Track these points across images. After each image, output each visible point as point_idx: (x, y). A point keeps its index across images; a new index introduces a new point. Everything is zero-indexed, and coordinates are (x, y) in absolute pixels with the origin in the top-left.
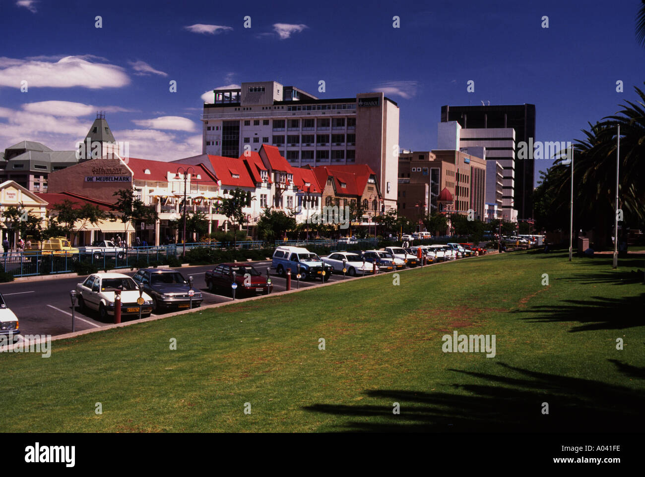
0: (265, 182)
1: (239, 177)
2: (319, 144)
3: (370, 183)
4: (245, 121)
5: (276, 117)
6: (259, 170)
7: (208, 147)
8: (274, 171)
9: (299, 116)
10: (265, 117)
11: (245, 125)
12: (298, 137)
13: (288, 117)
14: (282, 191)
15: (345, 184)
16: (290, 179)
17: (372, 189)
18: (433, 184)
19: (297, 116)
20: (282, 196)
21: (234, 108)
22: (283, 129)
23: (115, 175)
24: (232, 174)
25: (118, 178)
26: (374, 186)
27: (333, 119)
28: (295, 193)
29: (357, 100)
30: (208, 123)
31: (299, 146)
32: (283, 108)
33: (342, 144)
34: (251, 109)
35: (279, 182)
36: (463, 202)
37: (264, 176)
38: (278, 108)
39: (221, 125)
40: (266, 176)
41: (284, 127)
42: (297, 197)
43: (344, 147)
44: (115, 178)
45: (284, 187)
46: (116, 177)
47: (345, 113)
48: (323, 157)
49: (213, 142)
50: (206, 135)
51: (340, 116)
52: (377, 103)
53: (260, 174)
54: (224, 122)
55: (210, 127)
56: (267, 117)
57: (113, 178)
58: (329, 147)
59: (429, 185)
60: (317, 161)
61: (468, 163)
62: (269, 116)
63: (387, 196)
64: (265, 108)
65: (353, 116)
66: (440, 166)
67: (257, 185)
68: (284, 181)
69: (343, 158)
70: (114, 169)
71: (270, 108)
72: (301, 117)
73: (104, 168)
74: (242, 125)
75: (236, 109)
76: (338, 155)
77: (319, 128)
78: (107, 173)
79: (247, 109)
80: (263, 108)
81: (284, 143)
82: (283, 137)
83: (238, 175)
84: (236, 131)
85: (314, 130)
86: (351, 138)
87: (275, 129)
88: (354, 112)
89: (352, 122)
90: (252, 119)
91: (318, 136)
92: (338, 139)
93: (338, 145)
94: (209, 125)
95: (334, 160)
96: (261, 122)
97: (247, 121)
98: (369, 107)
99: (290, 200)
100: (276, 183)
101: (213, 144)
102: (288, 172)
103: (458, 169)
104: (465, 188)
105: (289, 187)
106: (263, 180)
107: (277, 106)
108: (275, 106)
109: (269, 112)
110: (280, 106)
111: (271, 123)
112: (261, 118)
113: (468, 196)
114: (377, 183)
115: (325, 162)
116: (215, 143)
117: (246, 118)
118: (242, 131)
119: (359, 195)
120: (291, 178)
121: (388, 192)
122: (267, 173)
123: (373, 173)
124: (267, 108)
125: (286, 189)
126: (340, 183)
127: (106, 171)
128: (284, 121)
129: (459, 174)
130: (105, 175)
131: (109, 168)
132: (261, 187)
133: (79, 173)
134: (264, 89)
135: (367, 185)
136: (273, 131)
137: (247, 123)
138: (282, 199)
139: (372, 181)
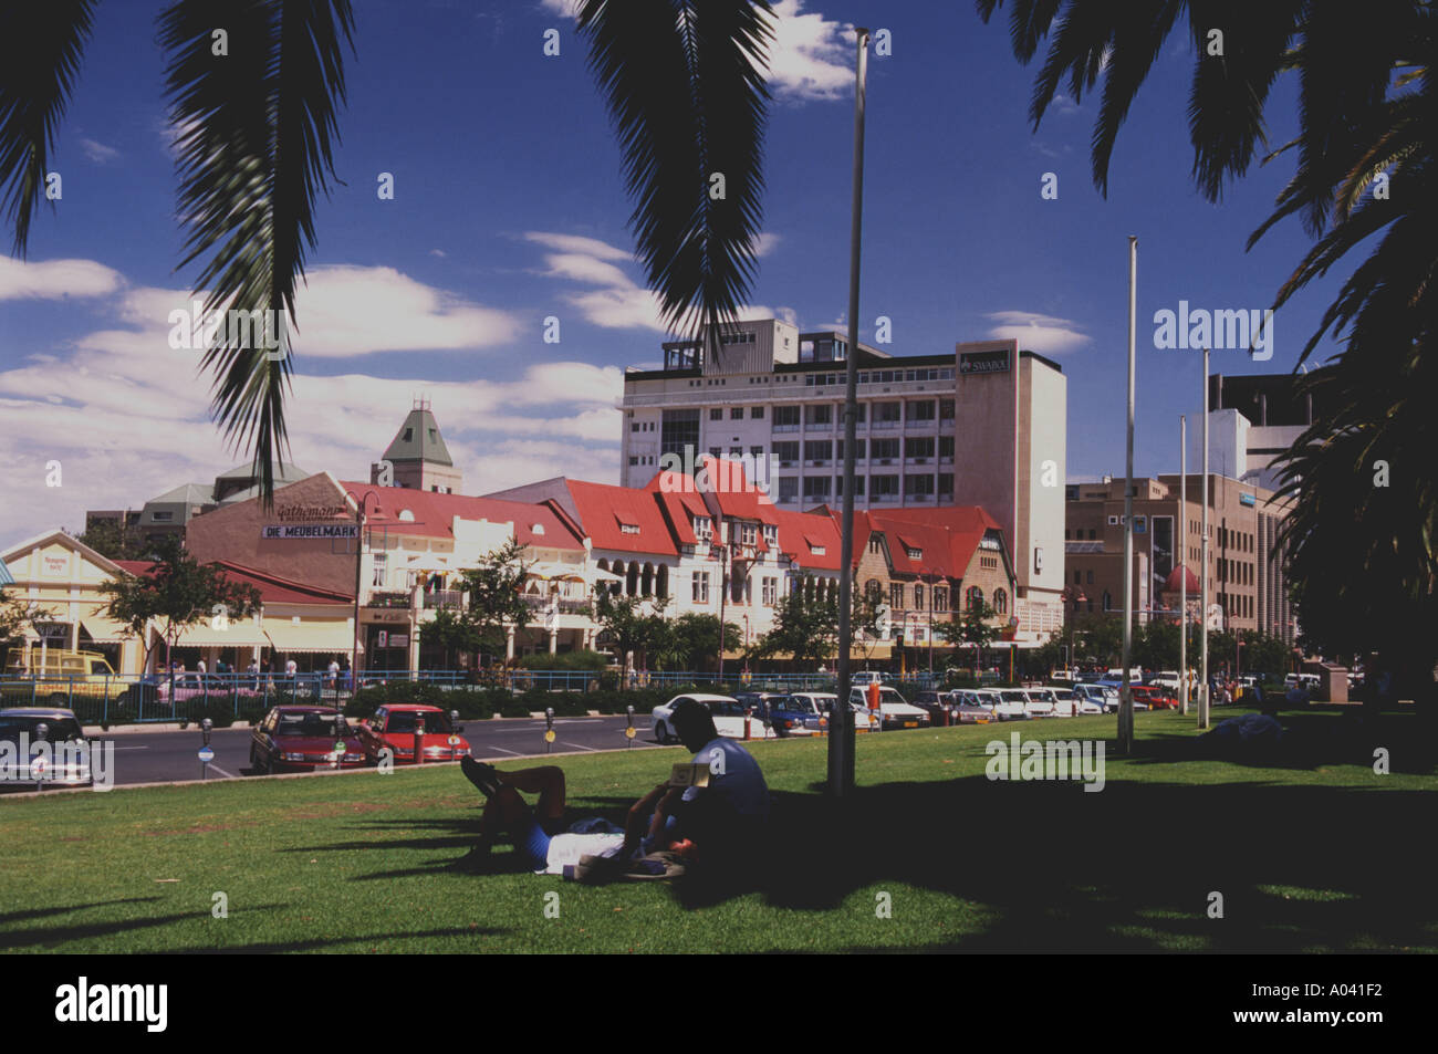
0: (704, 544)
1: (638, 531)
2: (877, 461)
3: (989, 550)
4: (712, 410)
5: (779, 400)
6: (690, 516)
7: (633, 468)
8: (727, 518)
9: (832, 397)
10: (755, 400)
11: (712, 418)
12: (829, 444)
13: (806, 399)
14: (749, 564)
15: (919, 550)
16: (770, 537)
17: (993, 563)
18: (1157, 555)
19: (827, 397)
20: (750, 577)
21: (688, 380)
22: (796, 427)
23: (326, 523)
24: (620, 524)
25: (332, 529)
26: (998, 557)
27: (907, 403)
28: (783, 571)
29: (958, 358)
30: (633, 415)
31: (831, 466)
32: (795, 378)
33: (930, 460)
34: (724, 382)
35: (741, 545)
36: (1239, 597)
37: (702, 529)
38: (785, 379)
39: (658, 420)
40: (709, 530)
41: (797, 422)
42: (788, 579)
43: (932, 467)
44: (325, 530)
45: (752, 556)
46: (329, 528)
47: (931, 390)
48: (886, 490)
49: (644, 459)
50: (630, 441)
51: (924, 395)
52: (1006, 363)
53: (692, 525)
54: (666, 413)
55: (638, 425)
56: (759, 400)
57: (322, 530)
58: (899, 467)
59: (1149, 556)
60: (873, 499)
61: (1250, 506)
62: (764, 397)
63: (1033, 581)
64: (755, 380)
65: (949, 395)
66: (1175, 510)
67: (684, 549)
68: (752, 541)
69: (931, 492)
70: (324, 510)
71: (766, 380)
72: (834, 400)
73: (304, 508)
74: (704, 418)
75: (692, 384)
76: (919, 486)
77: (877, 425)
78: (308, 519)
79: (717, 383)
80: (752, 381)
81: (796, 458)
82: (796, 444)
83: (636, 526)
84: (692, 433)
85: (865, 429)
86: (947, 446)
87: (778, 428)
88: (954, 387)
89: (948, 409)
90: (726, 405)
91: (875, 443)
92: (919, 448)
93: (920, 462)
94: (635, 420)
95: (911, 497)
96: (747, 413)
97: (717, 410)
98: (986, 374)
99: (770, 587)
100: (733, 545)
101: (644, 463)
102: (764, 521)
103: (1224, 520)
104: (1245, 564)
105: (767, 556)
106: (701, 537)
107: (781, 376)
108: (776, 375)
109: (764, 388)
110: (790, 376)
111: (768, 414)
112: (747, 403)
113: (1251, 583)
114: (1006, 551)
115: (891, 501)
116: (647, 460)
117: (714, 403)
118: (705, 433)
119: (956, 577)
120: (774, 535)
121: (1037, 571)
122: (709, 522)
123: (995, 526)
124: (759, 380)
125: (758, 560)
126: (907, 549)
127: (307, 513)
128: (797, 408)
129: (1225, 531)
130: (306, 523)
131: (313, 507)
132: (693, 554)
133: (251, 520)
134: (752, 338)
135: (978, 555)
136: (773, 432)
137: (716, 414)
138: (749, 583)
139: (994, 545)
